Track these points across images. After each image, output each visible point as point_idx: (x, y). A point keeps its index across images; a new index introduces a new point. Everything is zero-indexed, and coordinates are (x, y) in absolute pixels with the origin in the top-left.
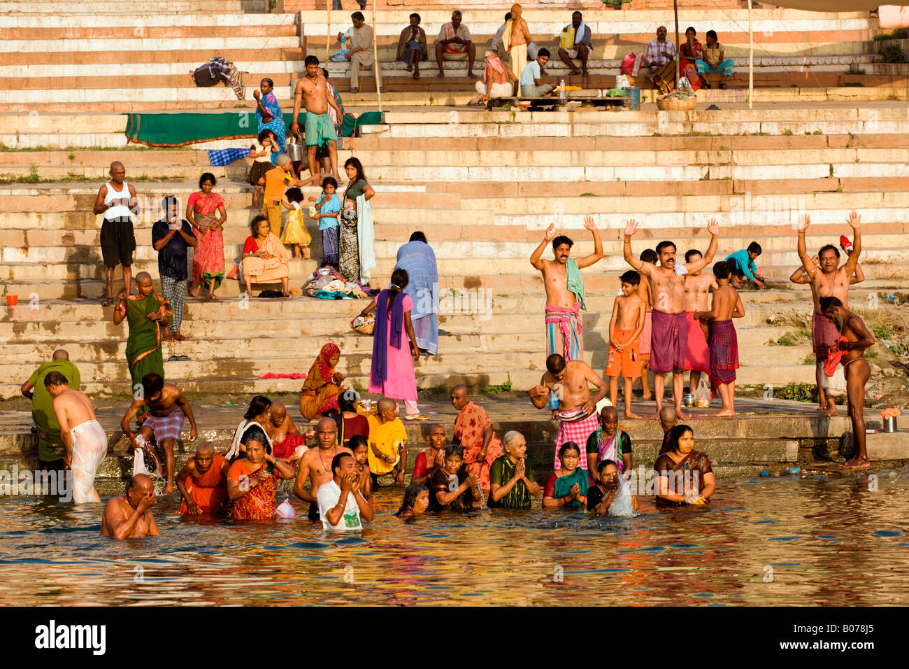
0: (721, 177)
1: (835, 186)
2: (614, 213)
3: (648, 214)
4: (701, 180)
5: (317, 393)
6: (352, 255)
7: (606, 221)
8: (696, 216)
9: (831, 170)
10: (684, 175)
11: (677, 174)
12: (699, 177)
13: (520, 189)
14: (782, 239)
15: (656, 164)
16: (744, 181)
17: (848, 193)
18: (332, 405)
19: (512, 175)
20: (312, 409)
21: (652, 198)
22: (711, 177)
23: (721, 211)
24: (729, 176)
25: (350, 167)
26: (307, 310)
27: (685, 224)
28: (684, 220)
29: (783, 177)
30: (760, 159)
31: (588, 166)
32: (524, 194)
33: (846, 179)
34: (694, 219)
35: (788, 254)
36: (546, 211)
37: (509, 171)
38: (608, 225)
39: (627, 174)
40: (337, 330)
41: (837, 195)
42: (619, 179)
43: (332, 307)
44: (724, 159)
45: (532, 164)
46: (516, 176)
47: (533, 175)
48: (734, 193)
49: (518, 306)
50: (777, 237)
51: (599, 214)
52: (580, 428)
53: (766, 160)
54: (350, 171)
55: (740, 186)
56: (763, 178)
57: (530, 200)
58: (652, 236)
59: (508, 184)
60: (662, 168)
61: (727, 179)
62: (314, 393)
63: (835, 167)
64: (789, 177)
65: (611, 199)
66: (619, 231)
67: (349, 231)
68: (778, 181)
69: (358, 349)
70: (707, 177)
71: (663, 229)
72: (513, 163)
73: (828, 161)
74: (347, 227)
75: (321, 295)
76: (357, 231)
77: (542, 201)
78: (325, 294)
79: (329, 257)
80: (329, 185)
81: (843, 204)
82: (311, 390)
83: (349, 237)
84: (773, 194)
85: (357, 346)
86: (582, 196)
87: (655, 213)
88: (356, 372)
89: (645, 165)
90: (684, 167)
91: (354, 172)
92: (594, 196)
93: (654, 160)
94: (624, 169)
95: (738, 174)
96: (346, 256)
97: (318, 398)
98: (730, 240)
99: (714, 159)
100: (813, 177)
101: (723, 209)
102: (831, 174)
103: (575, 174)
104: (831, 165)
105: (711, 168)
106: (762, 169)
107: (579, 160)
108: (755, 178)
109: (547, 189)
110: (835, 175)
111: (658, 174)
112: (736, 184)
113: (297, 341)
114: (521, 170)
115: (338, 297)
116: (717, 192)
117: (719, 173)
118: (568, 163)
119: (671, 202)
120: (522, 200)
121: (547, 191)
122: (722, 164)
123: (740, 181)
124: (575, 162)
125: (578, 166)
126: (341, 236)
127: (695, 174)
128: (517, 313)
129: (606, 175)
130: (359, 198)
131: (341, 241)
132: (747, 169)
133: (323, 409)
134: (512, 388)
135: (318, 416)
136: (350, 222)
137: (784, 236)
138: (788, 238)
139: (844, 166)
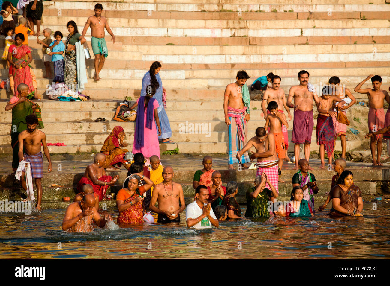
0: (242, 35)
1: (305, 41)
2: (186, 54)
3: (206, 55)
4: (231, 37)
5: (110, 153)
6: (73, 76)
7: (183, 59)
8: (232, 57)
9: (302, 32)
10: (222, 34)
11: (218, 33)
12: (230, 35)
13: (133, 40)
14: (281, 70)
15: (205, 28)
16: (256, 38)
17: (314, 45)
18: (119, 160)
19: (127, 32)
20: (107, 162)
21: (207, 47)
22: (236, 35)
23: (244, 54)
24: (246, 35)
25: (70, 26)
26: (57, 107)
27: (226, 61)
28: (226, 59)
29: (275, 36)
30: (261, 25)
31: (170, 28)
32: (135, 43)
33: (311, 37)
34: (231, 59)
35: (286, 79)
36: (149, 53)
37: (126, 30)
38: (184, 62)
39: (190, 33)
40: (76, 118)
41: (306, 46)
42: (186, 36)
43: (70, 105)
44: (242, 25)
45: (137, 26)
46: (129, 33)
47: (139, 33)
48: (250, 44)
49: (173, 106)
50: (278, 69)
51: (179, 55)
52: (268, 171)
53: (265, 26)
54: (71, 29)
55: (253, 40)
56: (265, 36)
57: (140, 46)
58: (209, 68)
59: (126, 37)
60: (210, 30)
61: (245, 36)
62: (108, 153)
63: (303, 30)
64: (279, 35)
65: (184, 47)
66: (191, 65)
67: (71, 62)
68: (274, 38)
69: (90, 129)
70: (234, 35)
71: (215, 64)
72: (127, 25)
73: (299, 27)
74: (70, 60)
75: (62, 99)
76: (76, 62)
77: (146, 47)
78: (64, 98)
79: (58, 77)
80: (58, 36)
81: (310, 51)
82: (107, 151)
83: (71, 66)
84: (271, 45)
85: (89, 128)
86: (168, 44)
87: (209, 55)
88: (91, 142)
89: (199, 28)
90: (221, 29)
91: (72, 29)
92: (174, 45)
93: (204, 25)
94: (189, 30)
95: (251, 34)
96: (69, 76)
97: (111, 156)
98: (253, 71)
99: (237, 25)
100: (292, 36)
101: (245, 53)
102: (302, 34)
103: (162, 32)
104: (301, 29)
105: (236, 30)
106: (264, 31)
107: (163, 24)
108: (261, 36)
109: (147, 41)
110: (303, 35)
111: (207, 33)
112: (251, 39)
113: (55, 124)
114: (132, 30)
115: (72, 100)
116: (241, 44)
117: (240, 33)
118: (157, 26)
119: (217, 49)
120: (136, 46)
121: (148, 42)
122: (241, 28)
123: (253, 38)
124: (161, 25)
125: (163, 27)
126: (66, 65)
127: (228, 33)
128: (173, 110)
129: (179, 33)
130: (77, 44)
131: (66, 68)
132: (256, 31)
133: (113, 162)
134: (179, 152)
135: (110, 166)
136: (72, 58)
137: (282, 69)
138: (284, 70)
139: (308, 30)
